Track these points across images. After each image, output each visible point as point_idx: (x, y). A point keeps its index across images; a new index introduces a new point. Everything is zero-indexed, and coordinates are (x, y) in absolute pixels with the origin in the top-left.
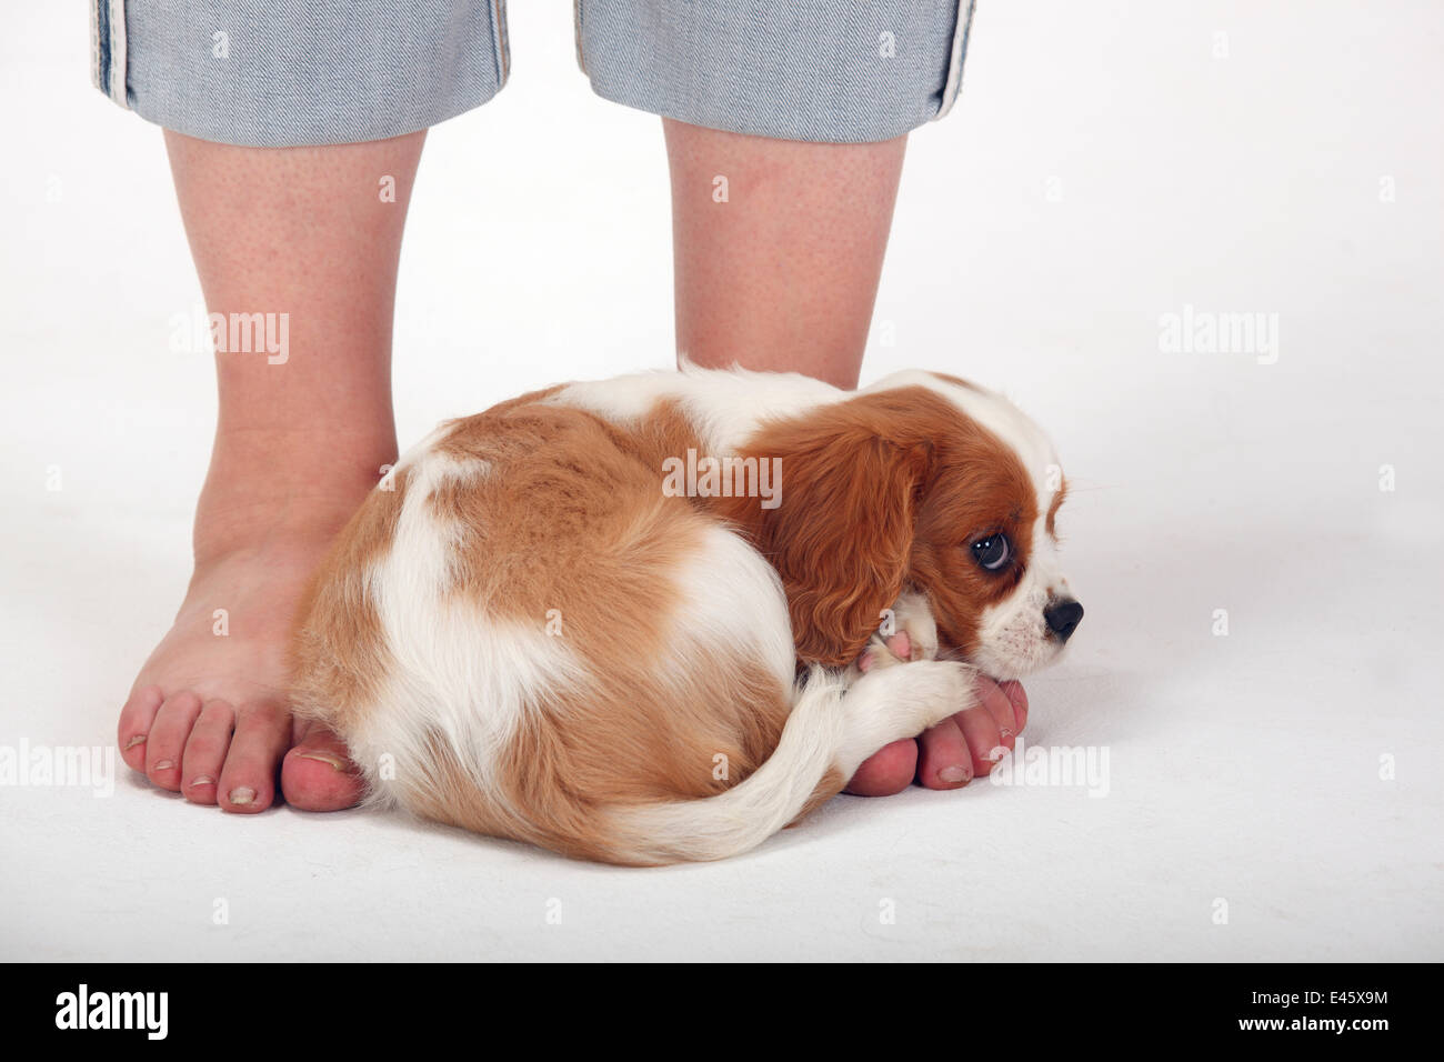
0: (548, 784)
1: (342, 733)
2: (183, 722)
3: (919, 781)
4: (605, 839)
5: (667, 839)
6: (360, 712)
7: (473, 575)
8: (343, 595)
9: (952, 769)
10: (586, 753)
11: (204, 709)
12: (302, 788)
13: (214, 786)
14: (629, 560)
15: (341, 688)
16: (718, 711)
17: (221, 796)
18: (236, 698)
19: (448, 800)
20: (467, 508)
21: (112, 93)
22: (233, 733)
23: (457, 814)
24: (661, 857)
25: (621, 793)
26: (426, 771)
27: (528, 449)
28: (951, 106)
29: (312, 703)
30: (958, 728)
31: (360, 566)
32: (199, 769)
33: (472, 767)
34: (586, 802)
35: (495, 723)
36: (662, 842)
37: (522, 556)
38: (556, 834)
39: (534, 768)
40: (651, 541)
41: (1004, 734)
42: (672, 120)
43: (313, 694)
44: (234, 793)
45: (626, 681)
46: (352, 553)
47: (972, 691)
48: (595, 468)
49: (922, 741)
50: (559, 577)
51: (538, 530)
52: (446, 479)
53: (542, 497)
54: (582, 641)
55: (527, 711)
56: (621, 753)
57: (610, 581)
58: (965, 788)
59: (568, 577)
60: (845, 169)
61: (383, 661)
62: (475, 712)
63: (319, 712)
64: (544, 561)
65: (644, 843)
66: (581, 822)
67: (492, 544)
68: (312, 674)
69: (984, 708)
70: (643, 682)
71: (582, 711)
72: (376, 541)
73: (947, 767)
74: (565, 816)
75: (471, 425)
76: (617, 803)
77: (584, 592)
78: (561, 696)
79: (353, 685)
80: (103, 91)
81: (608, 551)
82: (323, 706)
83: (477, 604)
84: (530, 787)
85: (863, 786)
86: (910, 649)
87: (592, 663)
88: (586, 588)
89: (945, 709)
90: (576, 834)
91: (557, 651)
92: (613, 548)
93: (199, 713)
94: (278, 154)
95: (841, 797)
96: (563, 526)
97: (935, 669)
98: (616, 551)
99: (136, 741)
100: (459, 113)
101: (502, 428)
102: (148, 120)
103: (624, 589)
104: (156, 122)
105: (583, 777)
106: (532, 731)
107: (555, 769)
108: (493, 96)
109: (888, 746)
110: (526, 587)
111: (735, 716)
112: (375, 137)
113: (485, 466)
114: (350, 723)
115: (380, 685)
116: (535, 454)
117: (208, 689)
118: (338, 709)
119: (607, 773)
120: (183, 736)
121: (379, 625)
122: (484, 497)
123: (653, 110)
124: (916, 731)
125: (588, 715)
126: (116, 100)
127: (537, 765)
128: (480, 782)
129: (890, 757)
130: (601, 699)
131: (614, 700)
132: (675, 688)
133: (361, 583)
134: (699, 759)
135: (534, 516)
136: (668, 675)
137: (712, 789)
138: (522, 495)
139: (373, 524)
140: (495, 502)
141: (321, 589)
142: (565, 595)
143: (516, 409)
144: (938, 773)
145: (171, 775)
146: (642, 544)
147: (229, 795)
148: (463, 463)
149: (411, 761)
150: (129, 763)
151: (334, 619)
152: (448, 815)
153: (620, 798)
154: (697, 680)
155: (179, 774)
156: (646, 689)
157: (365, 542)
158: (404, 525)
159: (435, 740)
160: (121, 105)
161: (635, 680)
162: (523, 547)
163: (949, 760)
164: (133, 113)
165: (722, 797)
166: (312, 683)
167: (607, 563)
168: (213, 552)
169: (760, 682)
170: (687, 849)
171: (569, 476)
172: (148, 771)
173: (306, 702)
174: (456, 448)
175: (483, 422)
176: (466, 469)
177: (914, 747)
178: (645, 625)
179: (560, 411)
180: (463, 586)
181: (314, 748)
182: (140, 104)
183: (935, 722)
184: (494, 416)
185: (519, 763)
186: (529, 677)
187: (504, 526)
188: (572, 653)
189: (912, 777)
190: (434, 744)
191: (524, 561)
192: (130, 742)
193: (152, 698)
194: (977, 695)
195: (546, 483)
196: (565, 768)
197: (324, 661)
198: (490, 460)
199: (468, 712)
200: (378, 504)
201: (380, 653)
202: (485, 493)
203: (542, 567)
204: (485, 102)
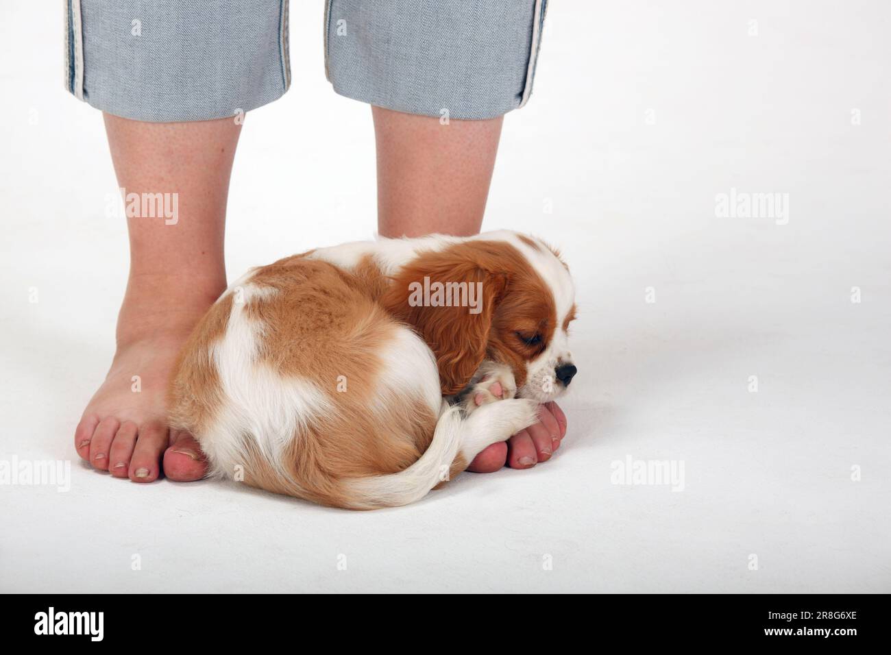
0: (312, 466)
1: (196, 436)
2: (110, 433)
3: (508, 465)
4: (343, 496)
5: (377, 496)
6: (206, 425)
7: (270, 352)
8: (197, 360)
9: (526, 458)
10: (333, 450)
11: (122, 426)
12: (174, 469)
13: (127, 468)
14: (356, 344)
15: (196, 412)
16: (403, 428)
17: (131, 473)
18: (139, 420)
19: (255, 472)
20: (266, 314)
21: (75, 93)
22: (137, 439)
23: (260, 482)
24: (374, 505)
25: (352, 471)
26: (243, 457)
27: (298, 282)
28: (527, 101)
29: (180, 420)
30: (529, 436)
31: (207, 345)
32: (119, 459)
33: (269, 457)
34: (333, 476)
35: (283, 433)
36: (373, 498)
37: (297, 342)
38: (315, 492)
39: (304, 457)
40: (367, 335)
41: (554, 439)
42: (376, 107)
43: (181, 415)
44: (137, 472)
45: (354, 411)
46: (202, 338)
47: (536, 414)
48: (336, 292)
49: (510, 443)
50: (317, 353)
51: (305, 326)
52: (254, 297)
53: (306, 306)
54: (329, 388)
55: (300, 426)
56: (350, 449)
57: (345, 356)
58: (533, 468)
59: (322, 353)
60: (471, 134)
61: (221, 398)
62: (271, 427)
63: (184, 425)
64: (309, 345)
65: (364, 498)
66: (329, 487)
67: (280, 334)
68: (180, 404)
69: (542, 424)
70: (362, 411)
71: (330, 427)
72: (216, 332)
73: (523, 457)
74: (321, 484)
75: (267, 271)
76: (349, 477)
77: (331, 361)
78: (318, 418)
79: (203, 410)
80: (70, 92)
81: (343, 339)
82: (186, 422)
83: (272, 367)
84: (302, 467)
85: (477, 467)
86: (502, 391)
87: (335, 401)
88: (332, 359)
89: (521, 425)
90: (327, 493)
91: (317, 394)
92: (346, 337)
93: (118, 428)
94: (165, 126)
95: (466, 473)
96: (319, 323)
97: (516, 404)
98: (348, 339)
99: (84, 443)
100: (263, 104)
101: (283, 271)
102: (95, 107)
103: (352, 360)
104: (99, 109)
105: (330, 463)
106: (302, 436)
107: (316, 458)
108: (281, 96)
109: (491, 446)
110: (299, 358)
111: (411, 429)
112: (218, 117)
113: (275, 291)
114: (201, 431)
115: (218, 410)
116: (302, 285)
117: (123, 415)
118: (195, 423)
119: (343, 460)
120: (110, 441)
121: (218, 376)
122: (275, 308)
123: (367, 101)
124: (506, 437)
125: (332, 429)
126: (77, 96)
127: (306, 456)
128: (273, 463)
129: (493, 451)
130: (339, 420)
131: (347, 421)
132: (380, 415)
133: (207, 354)
134: (393, 453)
135: (303, 317)
136: (377, 408)
137: (400, 469)
138: (296, 306)
139: (214, 322)
140: (281, 310)
141: (185, 358)
142: (320, 363)
143: (290, 262)
144: (518, 460)
145: (104, 462)
146: (363, 336)
147: (135, 473)
148: (263, 289)
149: (235, 452)
150: (81, 455)
151: (192, 373)
152: (254, 481)
153: (351, 474)
154: (391, 409)
155: (108, 461)
156: (364, 415)
157: (209, 332)
158: (232, 324)
159: (248, 441)
160: (80, 99)
161: (358, 410)
162: (297, 337)
163: (524, 452)
164: (86, 103)
165: (404, 472)
166: (181, 409)
167: (344, 345)
168: (127, 340)
169: (424, 411)
170: (388, 501)
171: (322, 296)
172: (91, 460)
173: (177, 420)
174: (259, 281)
175: (273, 269)
176: (265, 292)
177: (505, 447)
178: (364, 380)
179: (315, 262)
180: (265, 357)
181: (181, 447)
182: (90, 98)
183: (516, 432)
184: (278, 266)
185: (295, 454)
186: (300, 406)
187: (286, 324)
188: (325, 396)
189: (504, 462)
190: (248, 443)
191: (299, 344)
192: (81, 444)
193: (93, 420)
194: (538, 417)
195: (310, 299)
196: (321, 457)
197: (188, 397)
198: (278, 288)
199: (267, 425)
200: (217, 312)
201: (218, 393)
202: (275, 305)
203: (308, 349)
204: (277, 98)
